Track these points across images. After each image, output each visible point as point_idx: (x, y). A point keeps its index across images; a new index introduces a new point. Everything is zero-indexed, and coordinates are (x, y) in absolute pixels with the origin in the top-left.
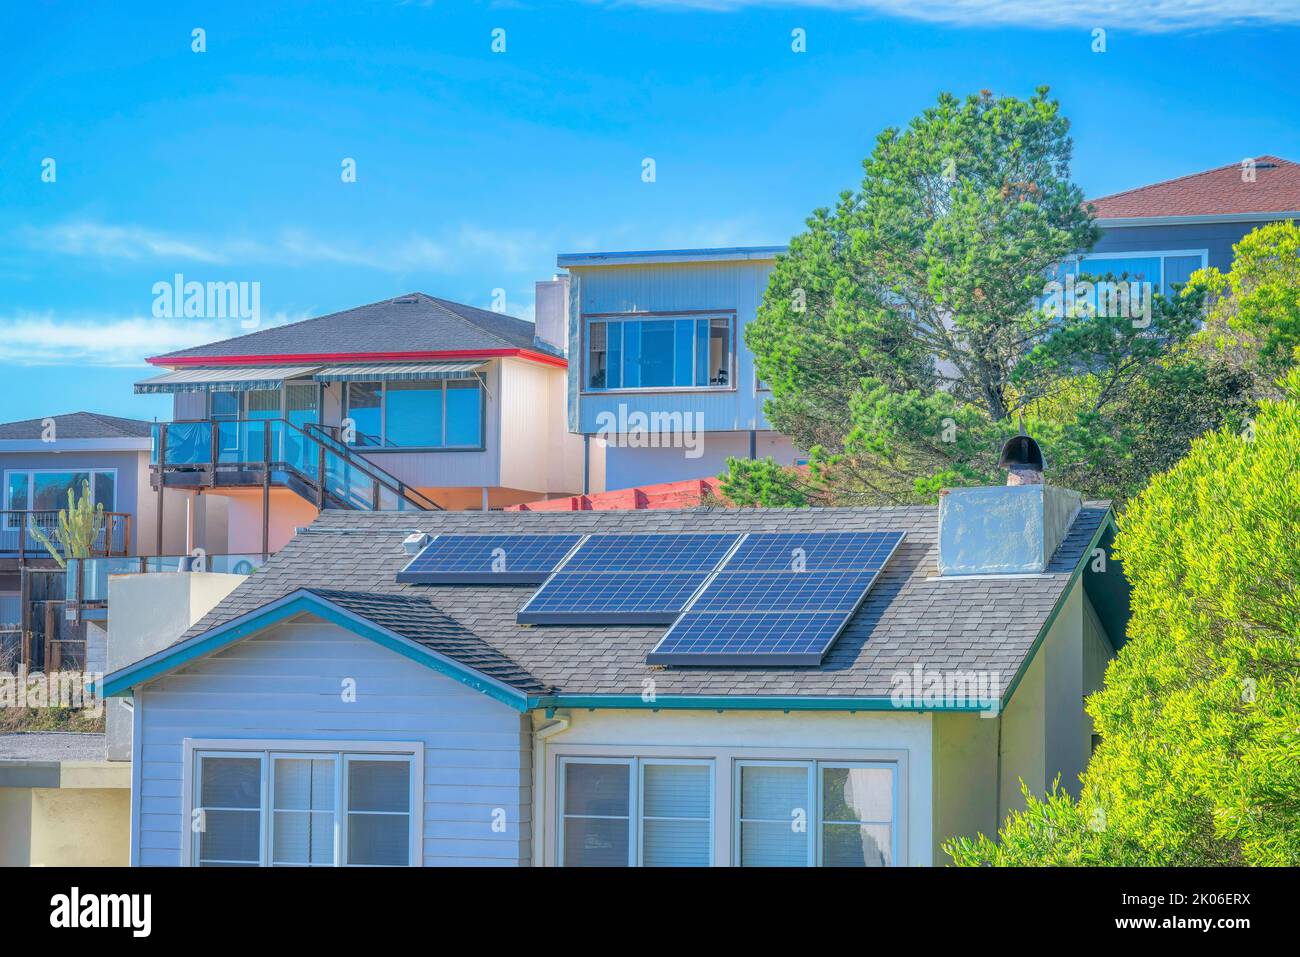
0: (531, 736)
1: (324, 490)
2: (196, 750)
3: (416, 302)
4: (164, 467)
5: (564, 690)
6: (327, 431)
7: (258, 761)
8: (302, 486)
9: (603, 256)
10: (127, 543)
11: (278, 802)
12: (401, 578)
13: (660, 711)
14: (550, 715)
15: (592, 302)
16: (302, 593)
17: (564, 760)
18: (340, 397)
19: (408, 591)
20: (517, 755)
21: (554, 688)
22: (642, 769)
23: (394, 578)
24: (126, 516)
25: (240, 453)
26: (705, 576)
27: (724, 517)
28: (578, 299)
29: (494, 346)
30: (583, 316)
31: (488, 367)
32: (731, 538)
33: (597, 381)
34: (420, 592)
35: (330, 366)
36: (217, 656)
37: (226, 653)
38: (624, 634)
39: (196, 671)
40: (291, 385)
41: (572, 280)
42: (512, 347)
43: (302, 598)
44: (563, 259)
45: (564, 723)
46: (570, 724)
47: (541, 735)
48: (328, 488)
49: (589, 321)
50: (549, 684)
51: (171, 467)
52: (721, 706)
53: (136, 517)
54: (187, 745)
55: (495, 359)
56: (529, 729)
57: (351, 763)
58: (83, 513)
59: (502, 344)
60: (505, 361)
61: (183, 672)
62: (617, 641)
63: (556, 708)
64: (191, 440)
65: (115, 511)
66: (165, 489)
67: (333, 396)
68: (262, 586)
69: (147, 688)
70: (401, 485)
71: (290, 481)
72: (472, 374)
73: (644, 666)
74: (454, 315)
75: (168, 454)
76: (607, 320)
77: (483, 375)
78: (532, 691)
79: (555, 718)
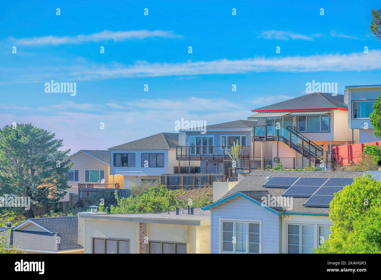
0: (282, 219)
1: (291, 143)
2: (222, 220)
3: (316, 94)
4: (254, 137)
5: (287, 211)
6: (293, 128)
7: (233, 223)
8: (286, 141)
9: (356, 86)
10: (249, 153)
11: (237, 231)
12: (263, 186)
13: (304, 216)
14: (284, 216)
15: (354, 97)
16: (238, 192)
17: (288, 224)
18: (296, 119)
19: (265, 189)
20: (278, 223)
21: (285, 211)
22: (301, 226)
23: (262, 186)
24: (249, 147)
25: (273, 132)
26: (319, 187)
27: (328, 174)
28: (350, 97)
29: (332, 107)
30: (352, 101)
31: (331, 112)
32: (327, 179)
33: (355, 116)
34: (267, 189)
35: (293, 112)
36: (225, 203)
37: (226, 202)
38: (301, 199)
39: (221, 206)
40: (285, 117)
41: (349, 92)
42: (336, 107)
43: (239, 193)
44: (346, 87)
45: (287, 217)
46: (288, 217)
47: (283, 219)
48: (292, 142)
49: (353, 102)
50: (284, 210)
51: (256, 137)
52: (315, 215)
53: (251, 147)
54: (220, 219)
55: (332, 110)
56: (281, 218)
57: (249, 224)
58: (237, 147)
59: (334, 107)
60: (334, 110)
61: (219, 206)
62: (300, 201)
63: (285, 214)
64: (261, 130)
65: (246, 145)
66: (255, 142)
67: (294, 120)
68: (238, 187)
69: (213, 209)
70: (310, 141)
71: (283, 140)
72: (326, 114)
73: (302, 206)
74: (325, 98)
75: (256, 134)
76: (357, 101)
77: (329, 114)
78: (280, 211)
79: (285, 216)
